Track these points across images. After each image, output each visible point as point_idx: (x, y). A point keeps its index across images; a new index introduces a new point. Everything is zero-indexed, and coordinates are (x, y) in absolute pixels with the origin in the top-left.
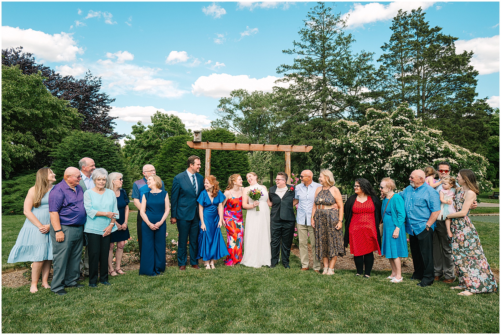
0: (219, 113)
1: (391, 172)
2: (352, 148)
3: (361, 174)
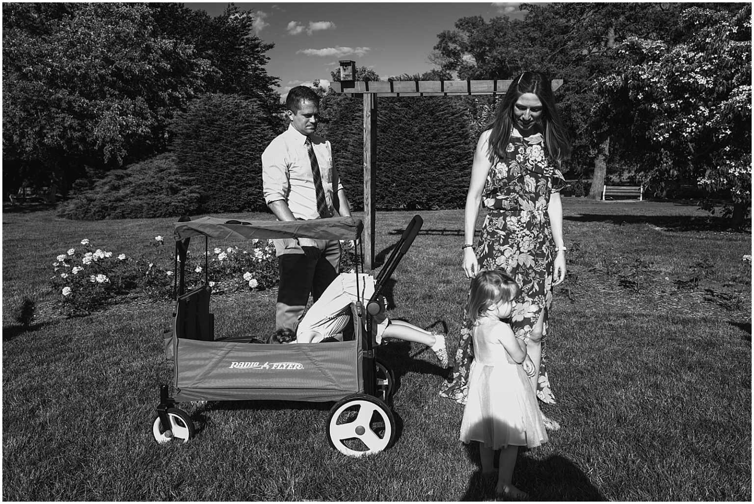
1: (727, 132)
2: (647, 89)
3: (661, 137)
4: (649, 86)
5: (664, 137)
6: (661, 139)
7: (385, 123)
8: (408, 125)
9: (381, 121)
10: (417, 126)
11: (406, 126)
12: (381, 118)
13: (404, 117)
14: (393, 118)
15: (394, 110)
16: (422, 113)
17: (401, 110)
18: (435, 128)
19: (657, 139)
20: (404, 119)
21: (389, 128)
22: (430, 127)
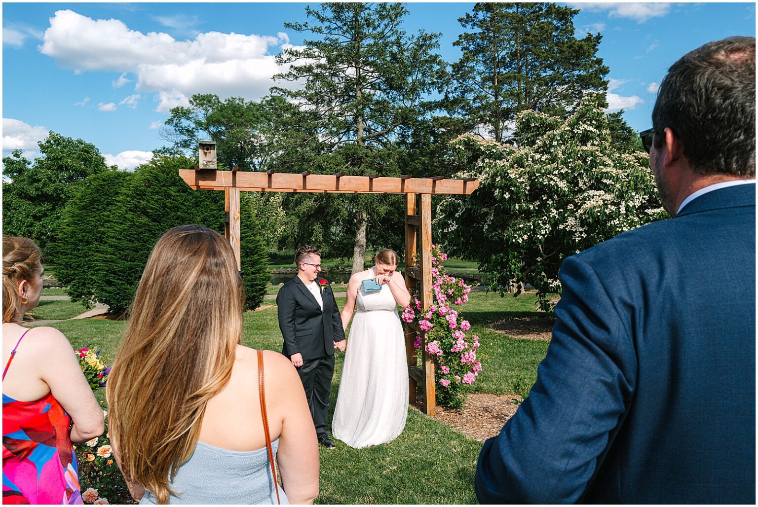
0: (169, 137)
1: (583, 235)
2: (513, 189)
3: (520, 239)
4: (515, 186)
5: (523, 239)
6: (520, 241)
7: (159, 211)
8: (189, 214)
9: (152, 208)
10: (199, 216)
11: (186, 215)
12: (152, 204)
13: (182, 204)
14: (168, 204)
15: (169, 196)
16: (204, 201)
17: (177, 196)
18: (221, 218)
19: (516, 240)
20: (183, 207)
21: (163, 216)
22: (214, 216)
